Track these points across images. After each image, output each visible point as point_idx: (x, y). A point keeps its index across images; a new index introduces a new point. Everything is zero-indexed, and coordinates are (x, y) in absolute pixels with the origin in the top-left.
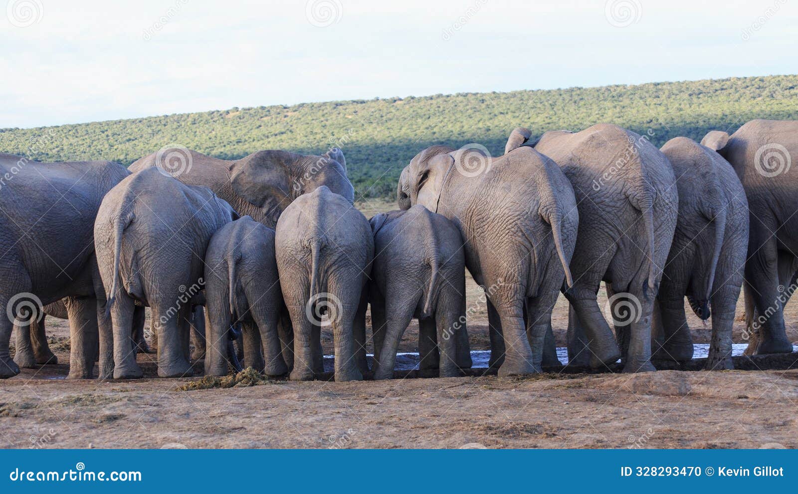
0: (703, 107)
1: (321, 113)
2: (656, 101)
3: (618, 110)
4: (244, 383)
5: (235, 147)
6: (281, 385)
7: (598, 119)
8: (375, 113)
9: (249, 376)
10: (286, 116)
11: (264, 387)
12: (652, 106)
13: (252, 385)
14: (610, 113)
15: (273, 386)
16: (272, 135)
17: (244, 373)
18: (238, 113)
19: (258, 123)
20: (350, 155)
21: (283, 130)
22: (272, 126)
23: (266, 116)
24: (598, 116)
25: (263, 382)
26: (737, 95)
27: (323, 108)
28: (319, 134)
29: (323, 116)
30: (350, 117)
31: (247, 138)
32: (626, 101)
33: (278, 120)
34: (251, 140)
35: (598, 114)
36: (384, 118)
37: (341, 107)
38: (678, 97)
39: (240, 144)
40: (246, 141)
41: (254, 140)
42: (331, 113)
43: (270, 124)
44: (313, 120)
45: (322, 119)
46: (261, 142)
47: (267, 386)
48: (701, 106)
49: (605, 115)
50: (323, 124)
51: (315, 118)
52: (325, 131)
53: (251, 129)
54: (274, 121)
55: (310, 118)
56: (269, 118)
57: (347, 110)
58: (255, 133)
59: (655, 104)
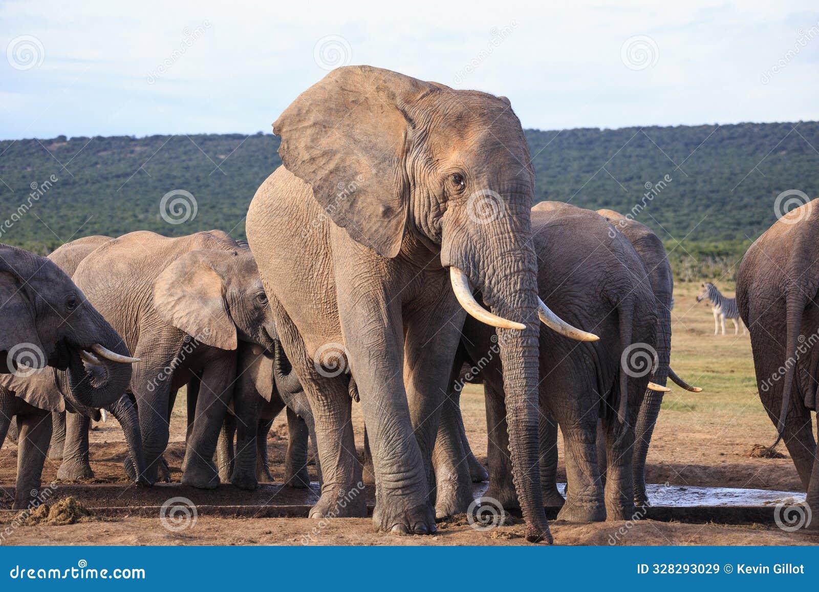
0: (703, 162)
1: (182, 149)
2: (639, 151)
3: (586, 161)
4: (60, 520)
5: (59, 190)
6: (114, 524)
7: (559, 173)
8: (257, 154)
9: (68, 510)
10: (132, 152)
11: (89, 525)
12: (633, 159)
13: (72, 522)
14: (575, 165)
15: (102, 524)
16: (113, 177)
17: (61, 505)
18: (64, 144)
19: (94, 159)
20: (221, 208)
21: (129, 170)
22: (112, 164)
23: (105, 150)
24: (559, 169)
25: (87, 518)
26: (752, 147)
27: (186, 142)
28: (180, 178)
29: (185, 153)
30: (222, 157)
31: (77, 178)
32: (598, 150)
33: (122, 156)
34: (83, 182)
35: (559, 166)
36: (270, 161)
37: (210, 143)
38: (670, 147)
39: (68, 187)
40: (75, 183)
41: (87, 182)
42: (196, 151)
43: (110, 162)
44: (171, 158)
45: (184, 157)
46: (97, 186)
47: (93, 524)
48: (701, 160)
49: (569, 169)
50: (185, 164)
51: (174, 155)
52: (188, 175)
53: (84, 167)
54: (116, 157)
55: (167, 155)
56: (110, 152)
57: (219, 148)
58: (88, 173)
59: (637, 156)
